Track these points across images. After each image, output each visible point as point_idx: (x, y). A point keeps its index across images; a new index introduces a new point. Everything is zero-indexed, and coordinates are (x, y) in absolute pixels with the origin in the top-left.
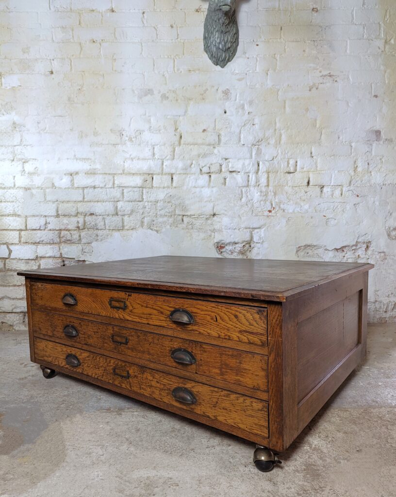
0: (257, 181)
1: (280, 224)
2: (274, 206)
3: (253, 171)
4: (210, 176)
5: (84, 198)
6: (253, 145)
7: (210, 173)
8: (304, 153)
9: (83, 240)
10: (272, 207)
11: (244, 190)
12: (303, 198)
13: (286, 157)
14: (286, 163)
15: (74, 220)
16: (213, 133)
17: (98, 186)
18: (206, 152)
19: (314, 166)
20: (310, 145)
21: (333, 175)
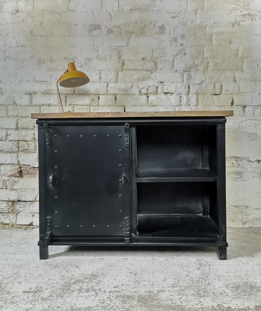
0: (188, 101)
3: (185, 93)
4: (148, 96)
6: (185, 71)
7: (147, 94)
8: (228, 78)
11: (177, 108)
13: (213, 82)
14: (213, 86)
15: (31, 132)
16: (150, 61)
17: (53, 104)
18: (145, 77)
19: (237, 89)
20: (233, 71)
21: (254, 96)
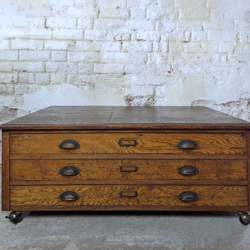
0: (159, 48)
1: (178, 82)
2: (172, 68)
3: (156, 40)
4: (122, 43)
5: (19, 58)
6: (156, 19)
7: (121, 40)
8: (197, 27)
9: (16, 92)
10: (171, 69)
11: (149, 54)
12: (196, 62)
14: (183, 34)
15: (10, 75)
16: (124, 10)
17: (31, 49)
18: (119, 25)
19: (205, 37)
20: (201, 21)
21: (220, 44)
